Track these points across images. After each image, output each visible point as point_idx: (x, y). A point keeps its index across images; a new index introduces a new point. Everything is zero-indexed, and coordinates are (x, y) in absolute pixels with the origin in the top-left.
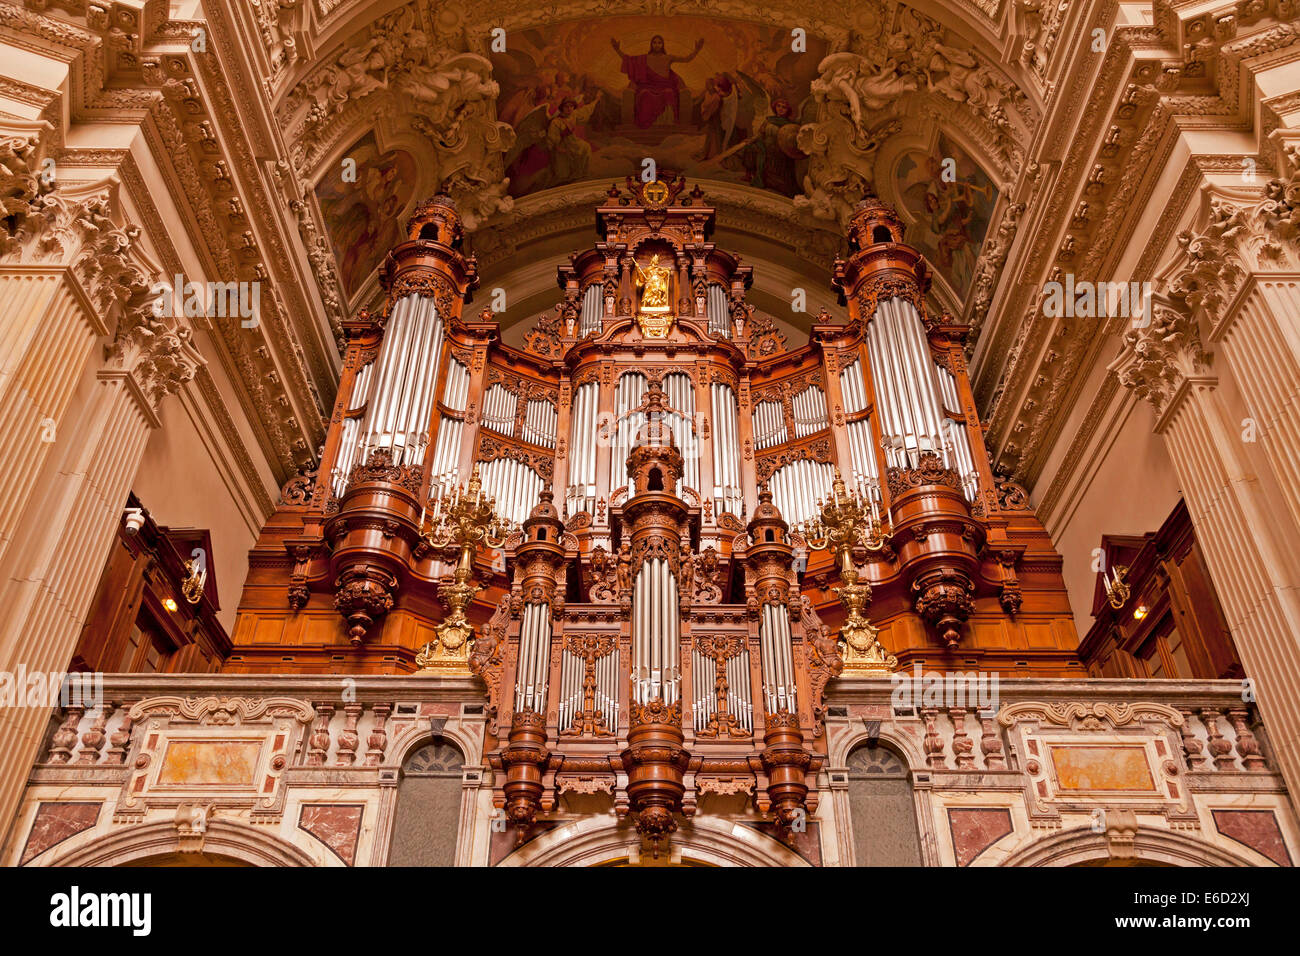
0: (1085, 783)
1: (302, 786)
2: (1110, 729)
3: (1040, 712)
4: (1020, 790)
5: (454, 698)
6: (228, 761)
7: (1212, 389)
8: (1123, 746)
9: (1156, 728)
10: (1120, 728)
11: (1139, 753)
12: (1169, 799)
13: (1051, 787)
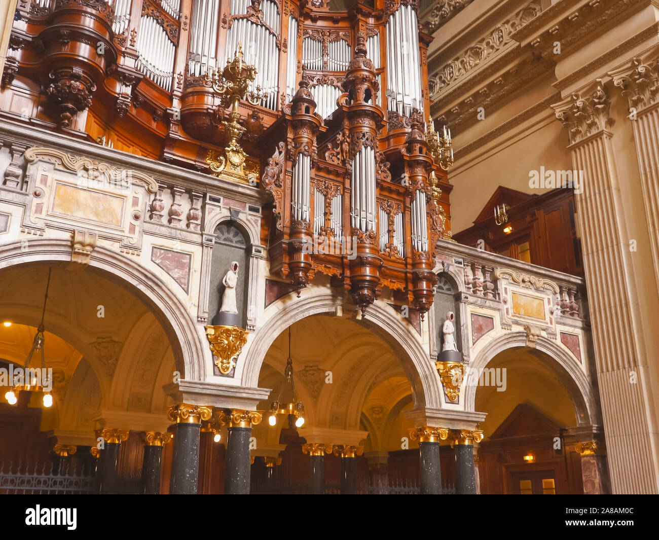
0: (522, 312)
1: (153, 234)
2: (533, 289)
3: (510, 275)
4: (499, 310)
5: (244, 199)
6: (101, 207)
7: (610, 139)
8: (537, 298)
9: (549, 292)
10: (537, 289)
11: (542, 301)
12: (549, 325)
13: (511, 311)
